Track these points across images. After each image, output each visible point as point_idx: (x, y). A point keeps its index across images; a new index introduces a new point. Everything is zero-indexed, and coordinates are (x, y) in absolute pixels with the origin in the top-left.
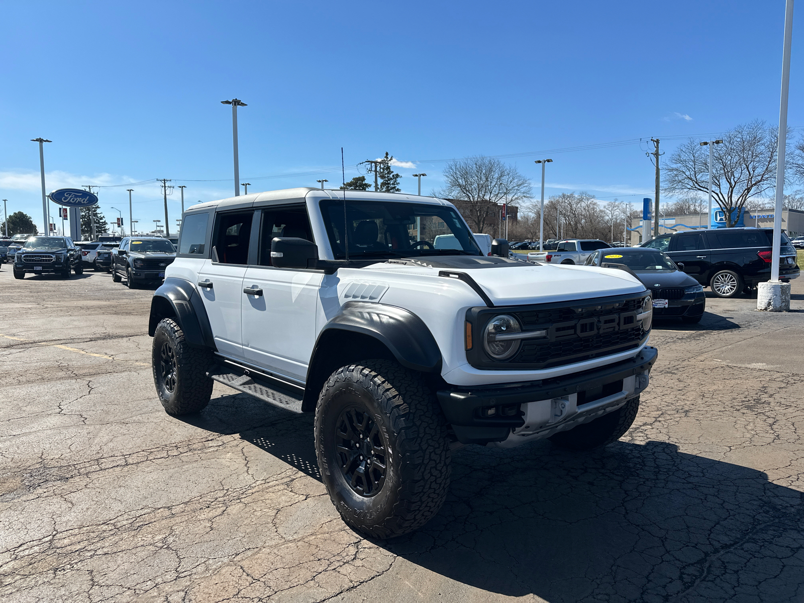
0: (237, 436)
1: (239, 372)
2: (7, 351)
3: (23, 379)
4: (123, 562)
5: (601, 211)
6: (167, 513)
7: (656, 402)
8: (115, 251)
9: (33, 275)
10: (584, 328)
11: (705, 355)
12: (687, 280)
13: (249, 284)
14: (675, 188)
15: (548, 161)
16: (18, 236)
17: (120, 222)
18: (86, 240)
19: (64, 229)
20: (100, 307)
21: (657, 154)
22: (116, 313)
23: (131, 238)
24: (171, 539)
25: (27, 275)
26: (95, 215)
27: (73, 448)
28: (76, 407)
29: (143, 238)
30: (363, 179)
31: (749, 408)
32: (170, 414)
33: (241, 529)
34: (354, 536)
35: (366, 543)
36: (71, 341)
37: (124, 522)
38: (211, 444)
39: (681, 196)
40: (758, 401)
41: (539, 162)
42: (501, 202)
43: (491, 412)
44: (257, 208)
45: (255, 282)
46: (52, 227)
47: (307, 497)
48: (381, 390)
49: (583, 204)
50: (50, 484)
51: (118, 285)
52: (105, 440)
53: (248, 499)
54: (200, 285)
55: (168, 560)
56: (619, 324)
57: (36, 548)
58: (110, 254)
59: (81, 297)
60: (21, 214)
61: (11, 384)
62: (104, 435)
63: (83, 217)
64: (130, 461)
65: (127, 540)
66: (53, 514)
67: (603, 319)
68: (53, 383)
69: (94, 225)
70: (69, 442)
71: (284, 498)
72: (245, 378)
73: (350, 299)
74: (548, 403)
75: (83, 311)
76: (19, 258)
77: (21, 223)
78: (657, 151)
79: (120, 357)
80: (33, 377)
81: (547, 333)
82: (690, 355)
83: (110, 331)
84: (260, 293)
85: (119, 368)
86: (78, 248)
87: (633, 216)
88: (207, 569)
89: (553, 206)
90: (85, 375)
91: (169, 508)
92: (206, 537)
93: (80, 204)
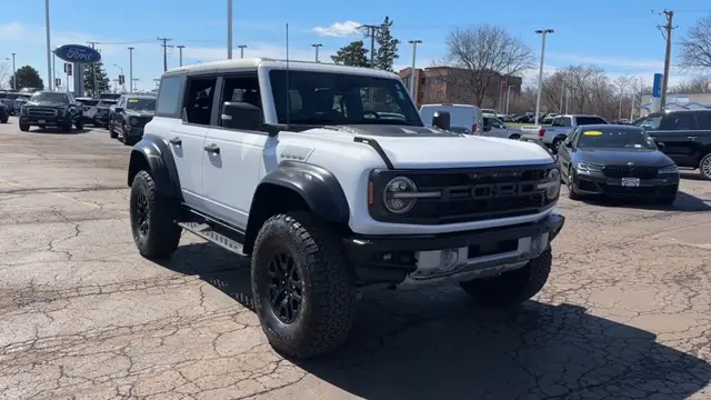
0: (198, 276)
1: (200, 220)
2: (9, 196)
3: (21, 220)
4: (88, 362)
5: (611, 86)
6: (127, 330)
7: (590, 272)
8: (113, 108)
9: (37, 128)
10: (479, 192)
11: (661, 234)
12: (662, 160)
13: (209, 142)
14: (690, 64)
15: (550, 31)
16: (26, 89)
17: (121, 80)
18: (89, 96)
19: (68, 84)
20: (95, 161)
21: (669, 28)
22: (109, 167)
23: (127, 97)
24: (127, 350)
25: (32, 128)
26: (98, 71)
27: (58, 278)
28: (65, 246)
29: (140, 97)
30: (361, 43)
31: (678, 282)
32: (144, 256)
33: (187, 346)
34: (277, 357)
35: (286, 362)
36: (66, 190)
37: (91, 334)
38: (175, 281)
39: (696, 73)
40: (690, 277)
41: (540, 32)
42: (504, 72)
43: (387, 257)
44: (220, 75)
45: (215, 141)
46: (58, 82)
47: (247, 326)
48: (298, 233)
49: (592, 77)
50: (35, 304)
51: (115, 141)
52: (85, 273)
53: (198, 325)
54: (171, 142)
55: (122, 363)
56: (517, 191)
57: (21, 348)
58: (108, 110)
59: (79, 150)
60: (28, 67)
61: (11, 224)
62: (84, 270)
63: (87, 73)
64: (104, 291)
65: (92, 348)
66: (37, 325)
67: (499, 185)
68: (46, 225)
69: (96, 81)
70: (55, 273)
71: (227, 325)
72: (205, 226)
73: (285, 159)
74: (438, 253)
75: (80, 164)
76: (25, 111)
77: (28, 77)
78: (670, 24)
79: (108, 206)
80: (29, 219)
81: (442, 194)
82: (647, 233)
83: (102, 182)
84: (217, 151)
85: (106, 216)
86: (79, 104)
87: (645, 93)
88: (152, 371)
89: (559, 78)
90: (73, 220)
91: (130, 327)
92: (156, 350)
93: (83, 60)
